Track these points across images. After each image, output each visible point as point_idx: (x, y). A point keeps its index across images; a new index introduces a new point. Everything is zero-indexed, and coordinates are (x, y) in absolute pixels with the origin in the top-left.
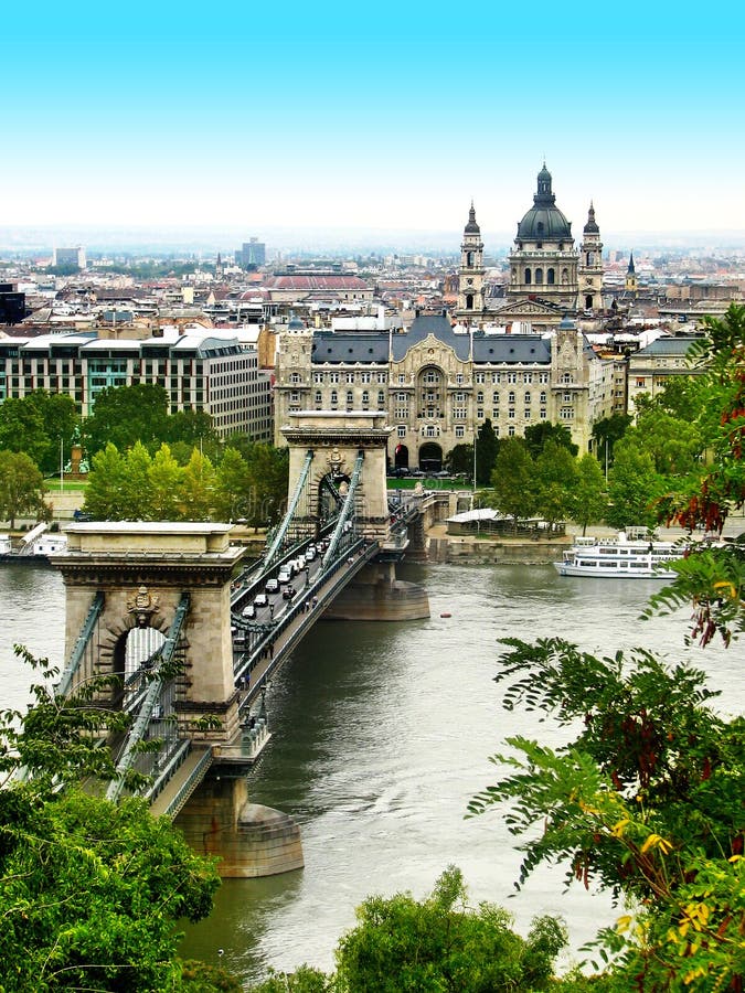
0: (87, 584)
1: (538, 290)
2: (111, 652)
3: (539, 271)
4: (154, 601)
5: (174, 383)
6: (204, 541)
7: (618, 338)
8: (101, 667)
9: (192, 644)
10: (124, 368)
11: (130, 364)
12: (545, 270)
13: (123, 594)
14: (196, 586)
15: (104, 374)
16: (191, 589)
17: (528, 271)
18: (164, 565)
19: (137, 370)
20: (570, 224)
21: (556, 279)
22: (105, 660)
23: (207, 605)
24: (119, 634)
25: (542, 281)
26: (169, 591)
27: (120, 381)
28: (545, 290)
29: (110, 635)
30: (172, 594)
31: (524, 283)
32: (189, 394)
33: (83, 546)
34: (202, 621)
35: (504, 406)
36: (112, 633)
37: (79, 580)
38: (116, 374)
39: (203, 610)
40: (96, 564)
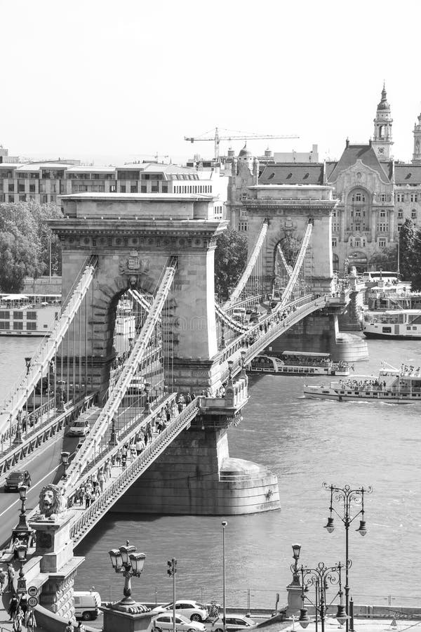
0: (82, 248)
2: (104, 312)
4: (145, 264)
6: (191, 207)
8: (95, 326)
9: (180, 304)
13: (116, 257)
14: (185, 249)
16: (179, 252)
18: (155, 229)
22: (98, 319)
23: (195, 268)
24: (112, 295)
26: (158, 255)
29: (104, 296)
30: (162, 257)
33: (78, 212)
34: (188, 283)
36: (106, 294)
37: (75, 243)
39: (190, 273)
40: (90, 228)
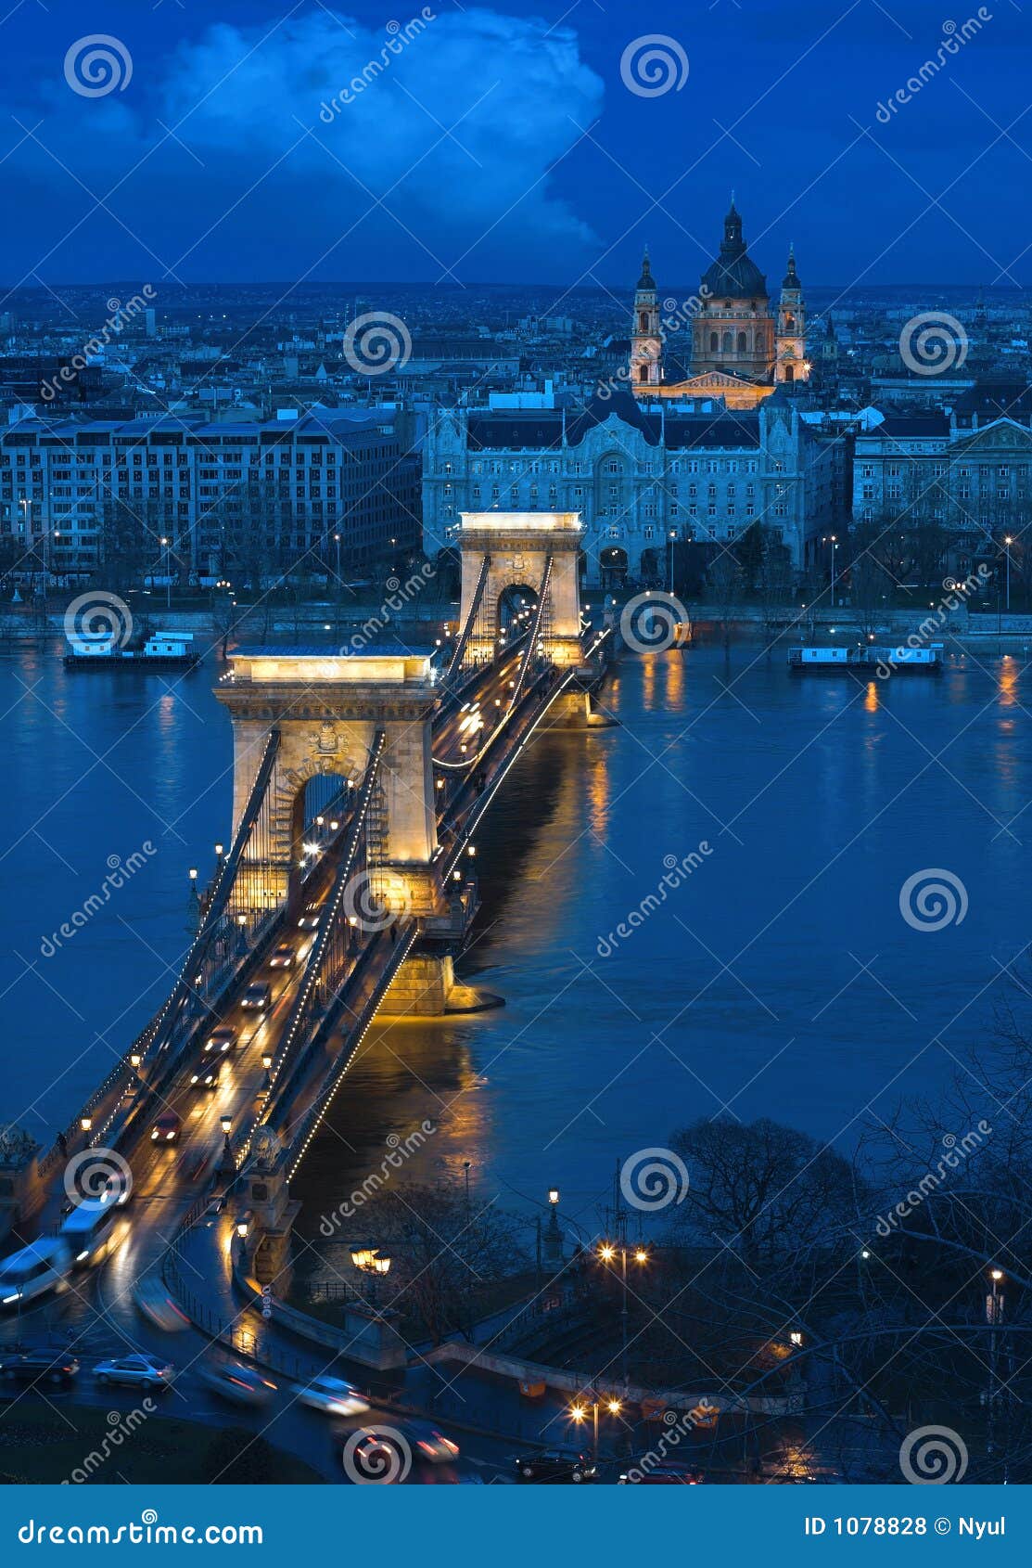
0: (260, 722)
1: (727, 358)
3: (727, 336)
5: (300, 475)
7: (833, 416)
10: (238, 457)
11: (247, 451)
12: (735, 334)
15: (214, 465)
17: (714, 336)
19: (255, 458)
20: (764, 278)
21: (748, 346)
25: (731, 347)
27: (235, 474)
28: (734, 358)
31: (710, 350)
32: (318, 489)
35: (703, 500)
38: (229, 465)
